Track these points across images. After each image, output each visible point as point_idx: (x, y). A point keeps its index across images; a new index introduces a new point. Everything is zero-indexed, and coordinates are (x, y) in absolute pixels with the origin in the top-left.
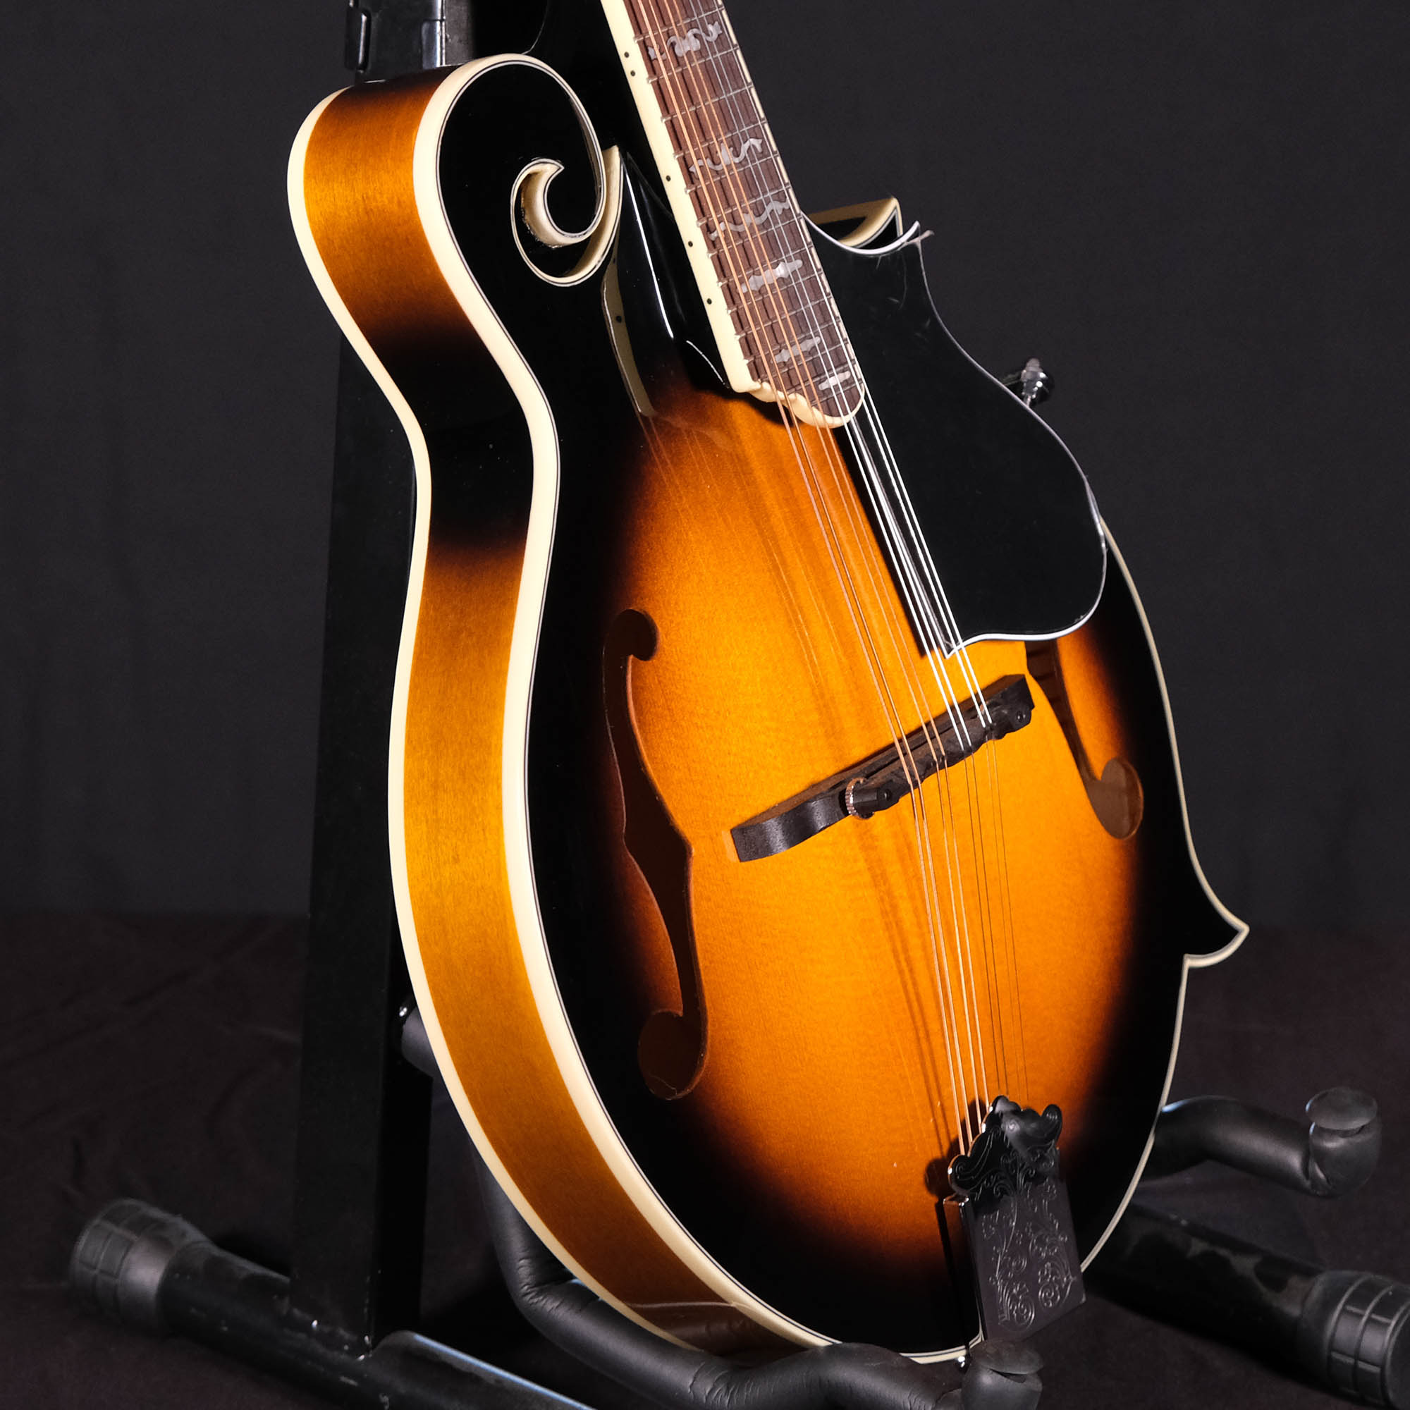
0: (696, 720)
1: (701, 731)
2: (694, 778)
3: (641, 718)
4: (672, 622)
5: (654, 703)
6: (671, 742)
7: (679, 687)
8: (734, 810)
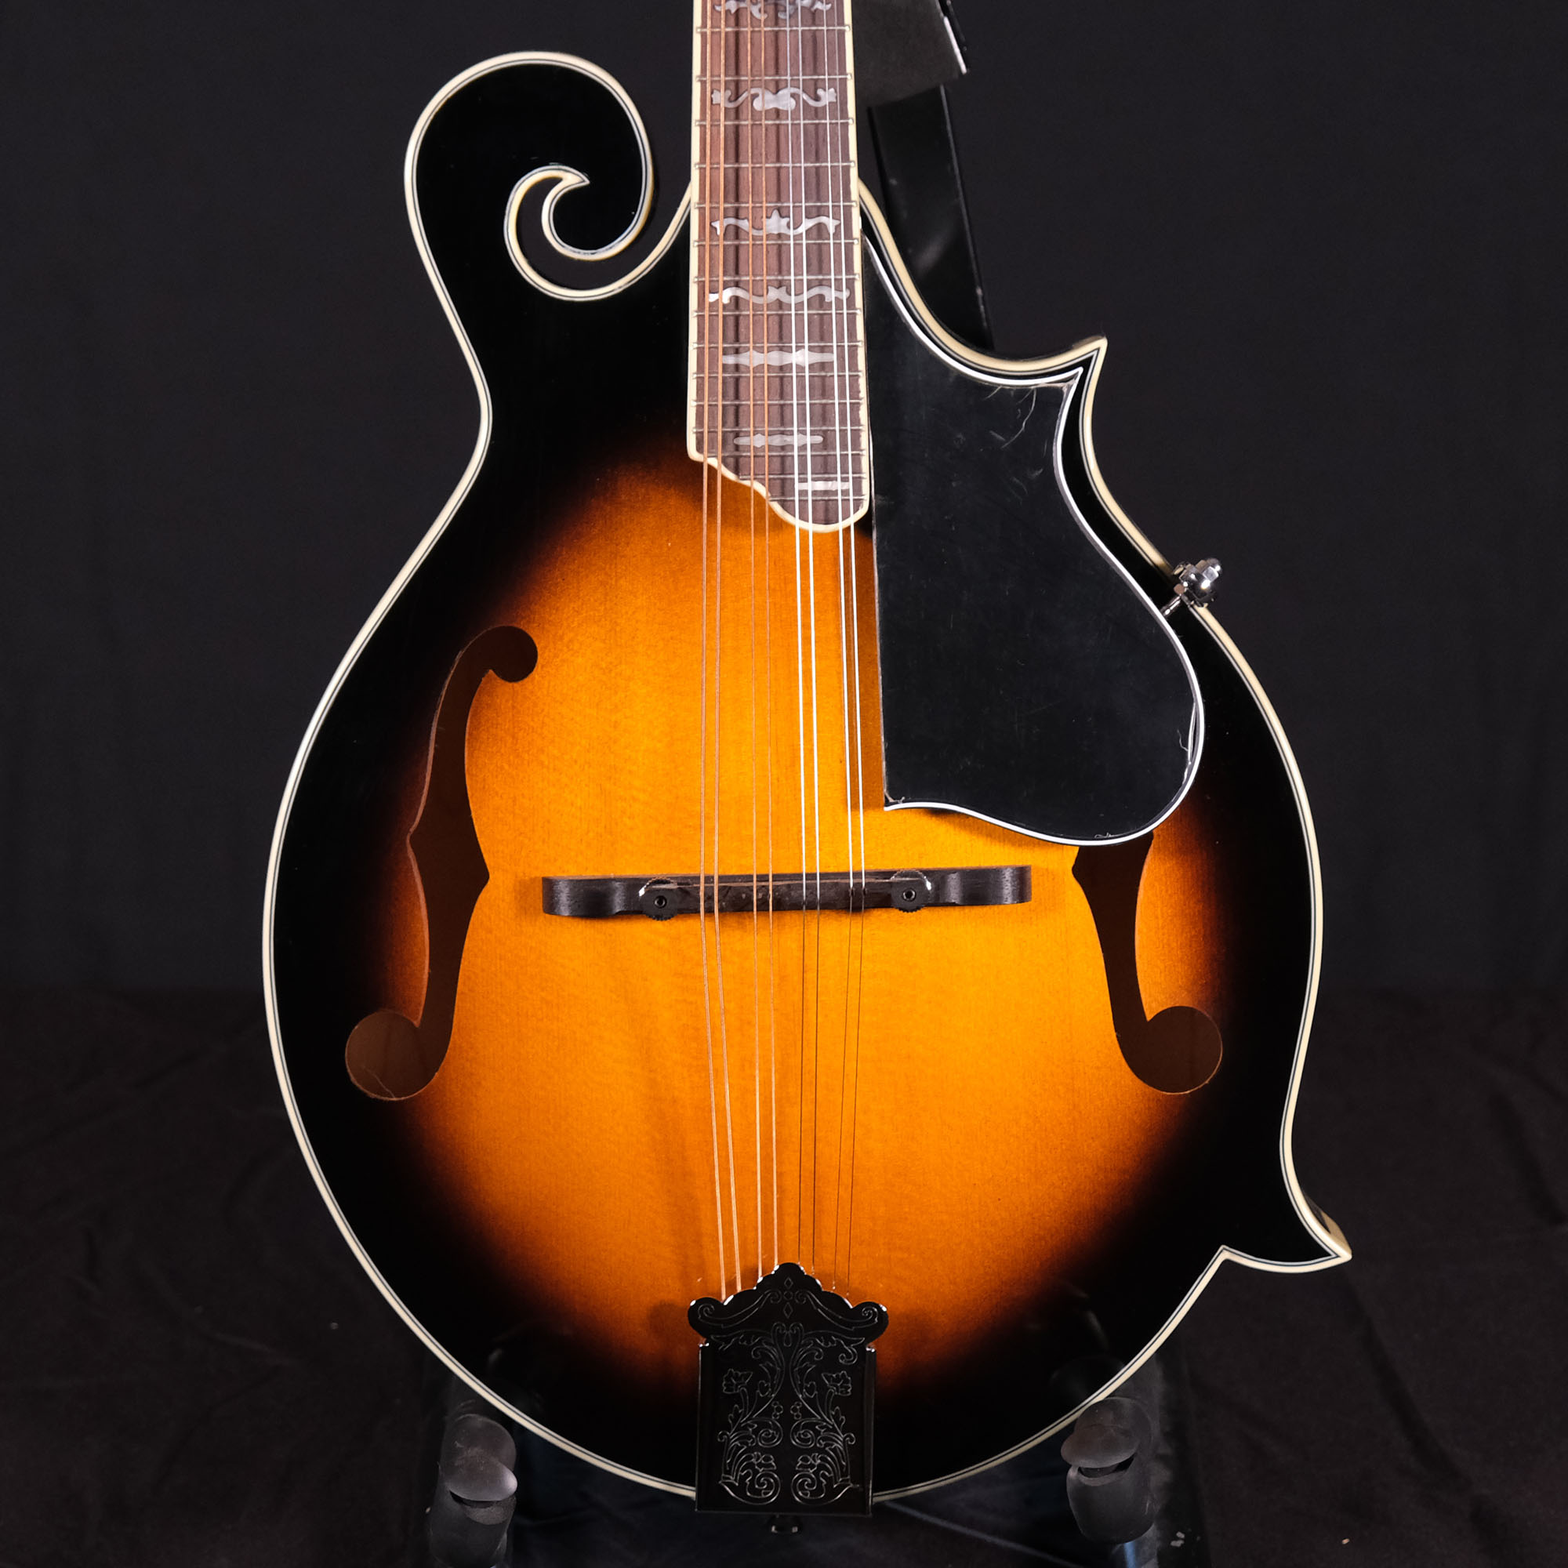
0: (543, 758)
1: (545, 770)
2: (517, 811)
3: (474, 732)
4: (556, 656)
5: (497, 724)
6: (502, 768)
7: (536, 719)
8: (555, 860)
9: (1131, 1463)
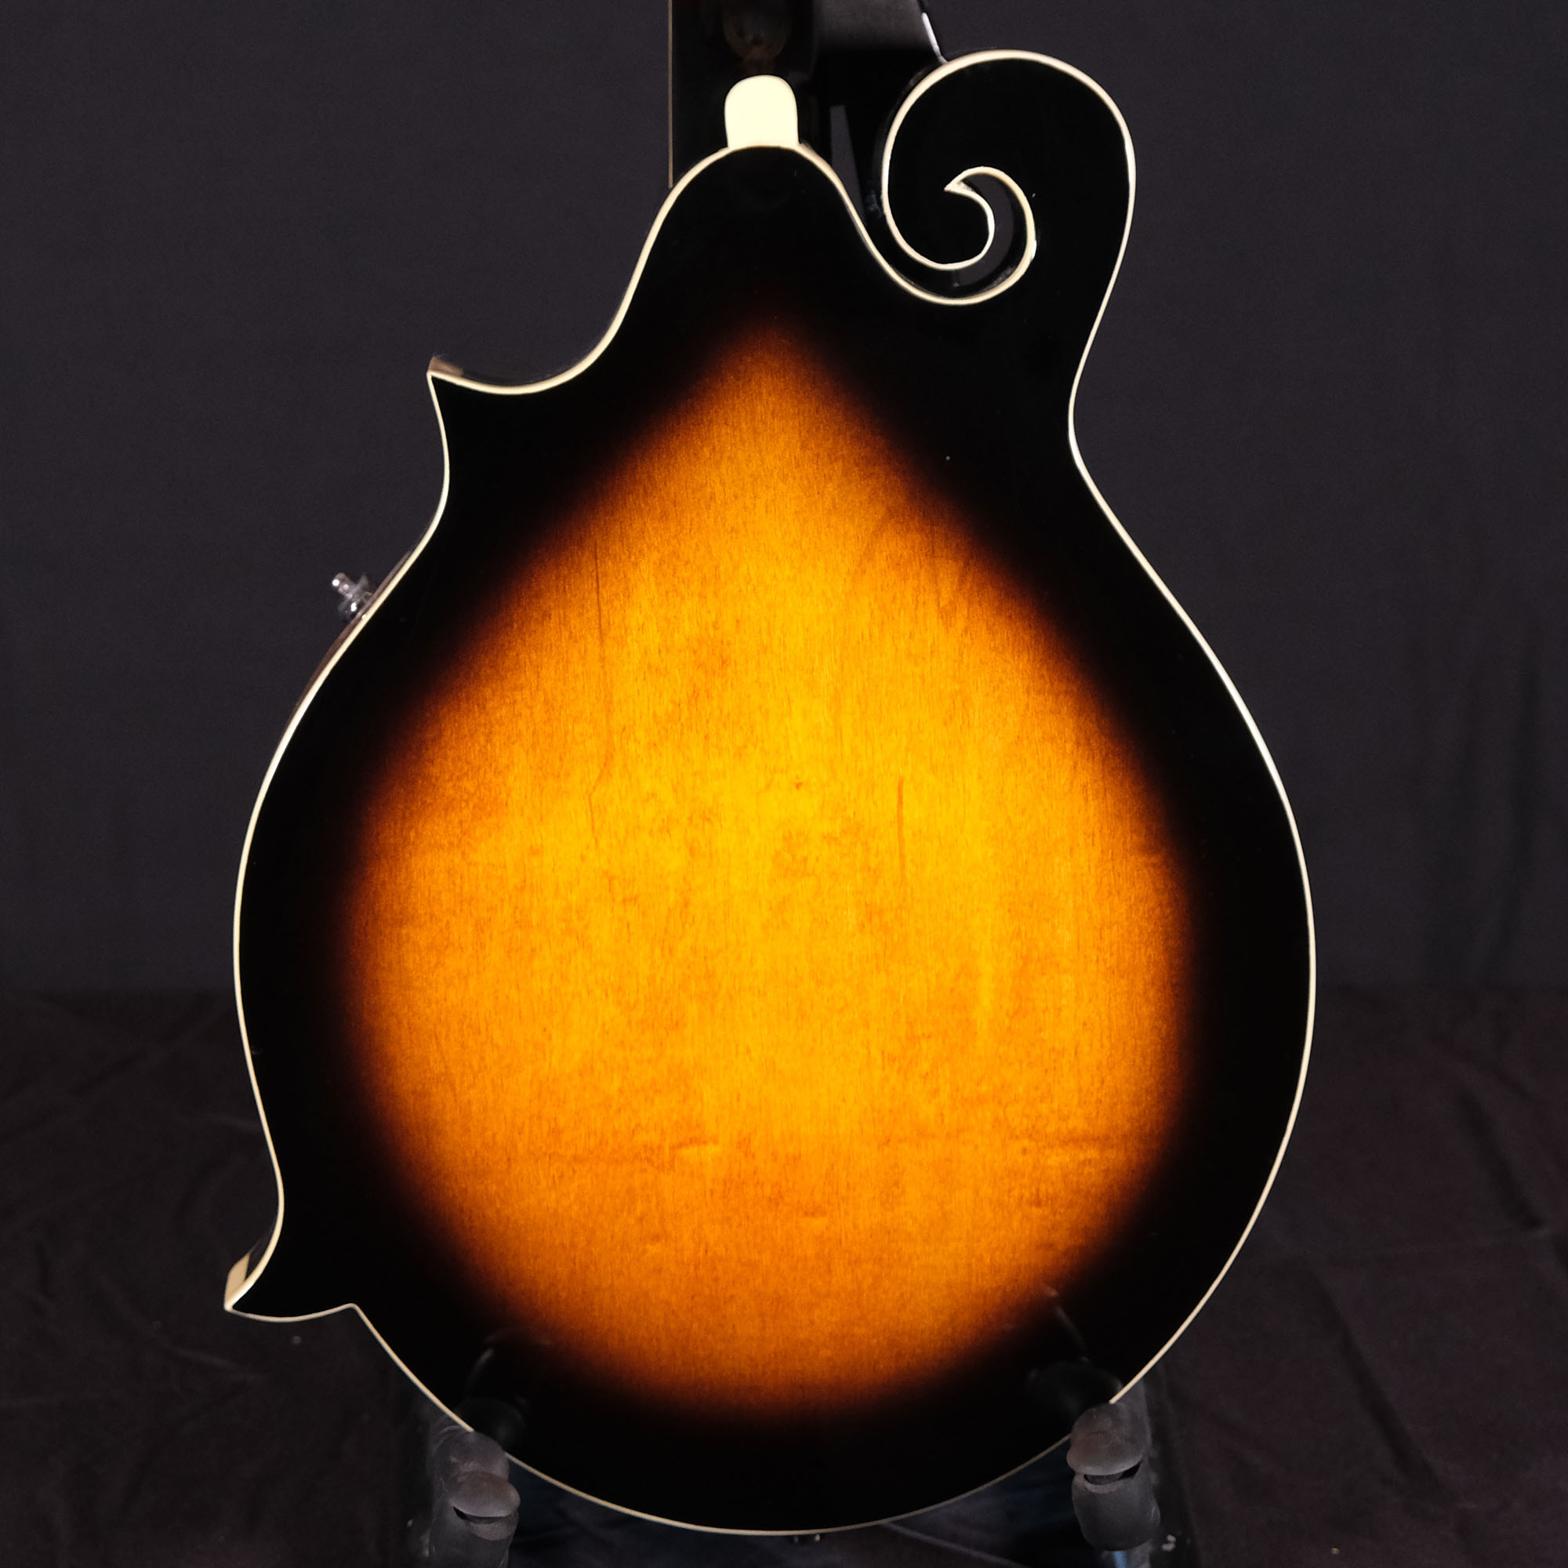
9: (1135, 1473)
